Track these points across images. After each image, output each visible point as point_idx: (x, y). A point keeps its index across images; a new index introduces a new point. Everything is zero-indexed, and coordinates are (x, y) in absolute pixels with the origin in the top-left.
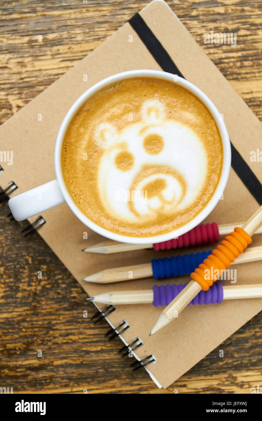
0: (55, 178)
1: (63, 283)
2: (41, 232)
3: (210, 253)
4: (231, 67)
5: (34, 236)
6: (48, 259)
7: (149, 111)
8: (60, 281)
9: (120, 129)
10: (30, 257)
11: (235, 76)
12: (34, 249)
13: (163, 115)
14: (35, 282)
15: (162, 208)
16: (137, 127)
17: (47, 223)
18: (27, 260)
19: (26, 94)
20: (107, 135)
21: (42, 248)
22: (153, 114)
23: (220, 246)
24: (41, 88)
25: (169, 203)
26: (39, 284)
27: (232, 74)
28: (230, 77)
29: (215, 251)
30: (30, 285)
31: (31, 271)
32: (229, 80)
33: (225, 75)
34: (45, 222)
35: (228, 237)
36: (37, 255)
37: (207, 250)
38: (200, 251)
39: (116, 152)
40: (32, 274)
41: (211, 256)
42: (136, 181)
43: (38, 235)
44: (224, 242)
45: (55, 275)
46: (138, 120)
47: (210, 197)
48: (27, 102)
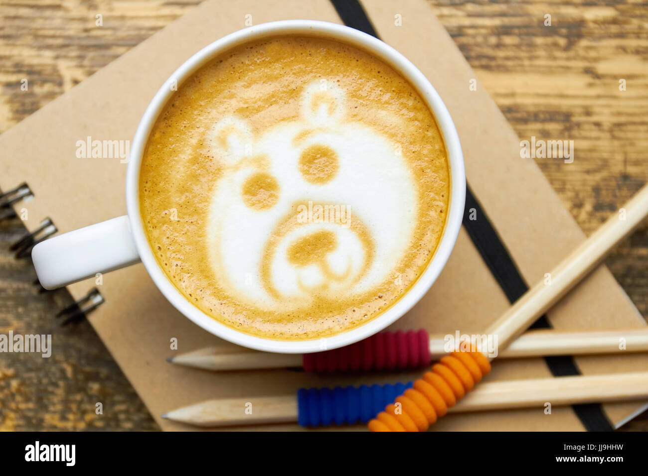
0: (125, 212)
1: (128, 420)
2: (94, 319)
3: (410, 386)
4: (478, 45)
5: (82, 326)
6: (104, 372)
7: (317, 101)
8: (122, 416)
9: (257, 130)
10: (69, 364)
11: (484, 62)
12: (79, 351)
13: (342, 111)
14: (74, 413)
15: (325, 287)
16: (291, 130)
17: (107, 301)
18: (63, 371)
19: (93, 59)
20: (233, 140)
21: (94, 351)
22: (323, 108)
23: (429, 374)
24: (120, 50)
25: (339, 279)
26: (82, 418)
27: (480, 57)
28: (476, 63)
29: (420, 383)
30: (64, 418)
31: (69, 391)
32: (473, 67)
33: (468, 58)
34: (103, 301)
35: (447, 359)
36: (83, 362)
37: (404, 380)
38: (391, 381)
39: (247, 173)
40: (71, 397)
41: (411, 392)
42: (279, 231)
43: (89, 327)
44: (438, 367)
45: (113, 404)
46: (294, 117)
47: (418, 275)
48: (90, 73)
